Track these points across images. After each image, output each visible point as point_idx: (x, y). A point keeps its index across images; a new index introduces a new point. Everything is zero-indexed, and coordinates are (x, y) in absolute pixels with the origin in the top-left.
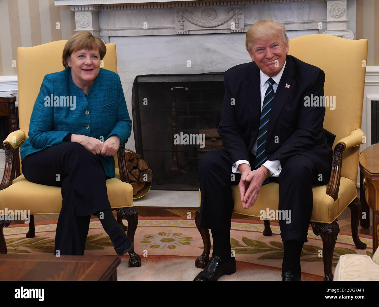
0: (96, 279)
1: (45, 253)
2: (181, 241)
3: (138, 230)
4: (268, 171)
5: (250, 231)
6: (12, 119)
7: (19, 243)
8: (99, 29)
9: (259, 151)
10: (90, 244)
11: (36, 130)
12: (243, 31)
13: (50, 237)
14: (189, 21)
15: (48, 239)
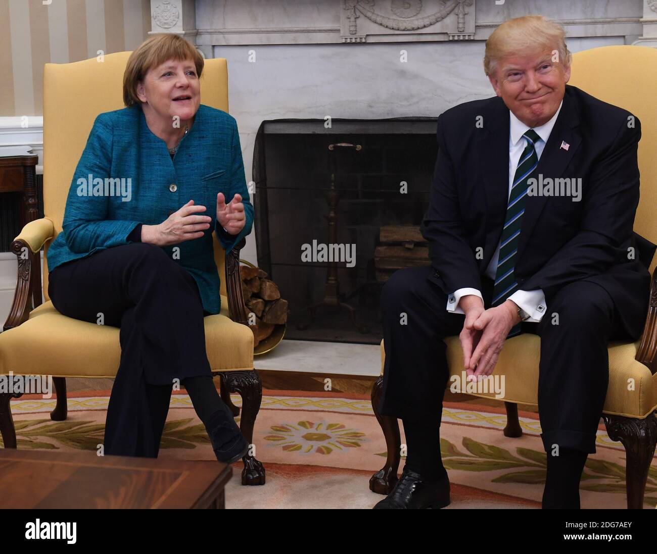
0: (187, 505)
1: (86, 451)
2: (342, 440)
3: (260, 415)
4: (520, 311)
5: (479, 427)
6: (30, 197)
7: (38, 429)
8: (195, 31)
9: (502, 270)
10: (169, 437)
11: (76, 218)
12: (472, 38)
13: (96, 421)
14: (368, 18)
15: (91, 424)
